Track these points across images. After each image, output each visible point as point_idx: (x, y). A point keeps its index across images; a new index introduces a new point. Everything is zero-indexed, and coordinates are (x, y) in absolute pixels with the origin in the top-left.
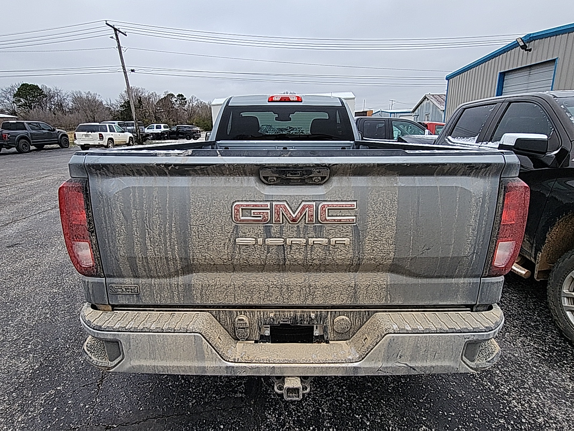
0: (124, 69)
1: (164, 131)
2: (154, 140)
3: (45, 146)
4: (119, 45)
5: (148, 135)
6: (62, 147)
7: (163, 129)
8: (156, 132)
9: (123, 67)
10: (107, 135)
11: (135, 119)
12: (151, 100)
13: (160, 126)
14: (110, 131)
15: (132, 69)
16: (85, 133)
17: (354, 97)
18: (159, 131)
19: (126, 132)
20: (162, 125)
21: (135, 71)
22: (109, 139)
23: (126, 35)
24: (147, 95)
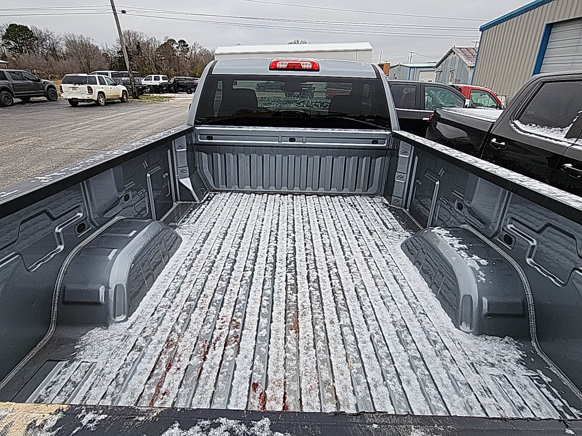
0: (114, 10)
1: (163, 83)
2: (152, 93)
3: (31, 98)
5: (144, 88)
6: (50, 100)
7: (161, 81)
8: (154, 84)
9: (113, 7)
10: (97, 88)
11: (129, 70)
12: (150, 46)
13: (159, 77)
14: (100, 84)
15: (123, 10)
16: (72, 85)
17: (372, 48)
18: (157, 83)
19: (118, 84)
20: (161, 76)
21: (127, 13)
22: (99, 93)
24: (145, 40)
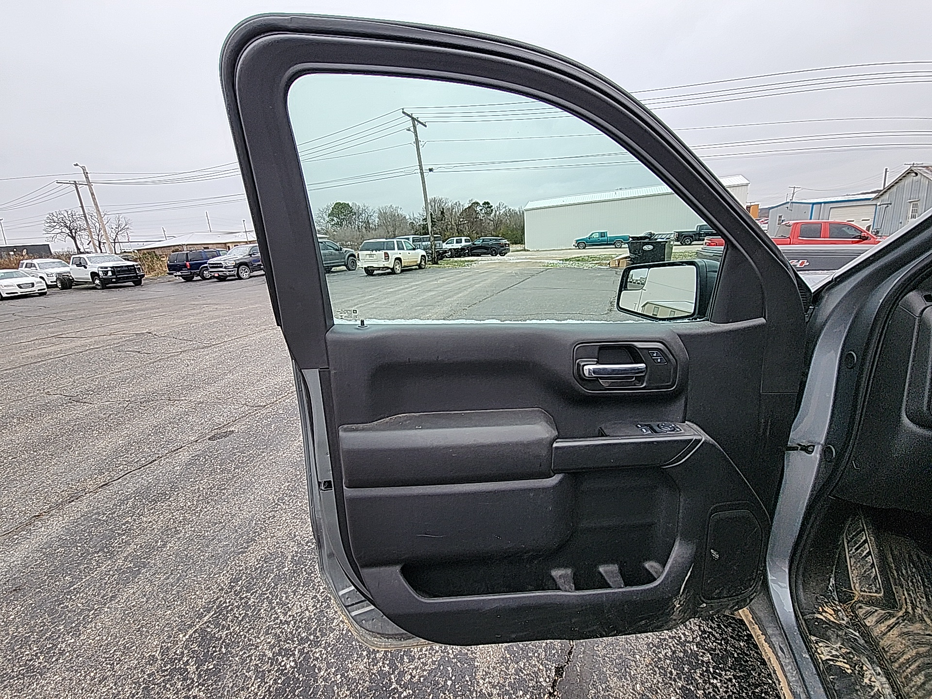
0: (421, 169)
1: (465, 246)
2: (453, 257)
4: (417, 139)
5: (445, 252)
6: (349, 270)
7: (464, 244)
8: (455, 248)
9: (421, 166)
10: (394, 254)
11: (431, 232)
12: (454, 210)
13: (461, 239)
14: (398, 249)
15: (431, 168)
16: (369, 252)
18: (459, 246)
19: (418, 249)
20: (463, 239)
21: (434, 171)
22: (396, 259)
23: (426, 126)
24: (450, 205)
